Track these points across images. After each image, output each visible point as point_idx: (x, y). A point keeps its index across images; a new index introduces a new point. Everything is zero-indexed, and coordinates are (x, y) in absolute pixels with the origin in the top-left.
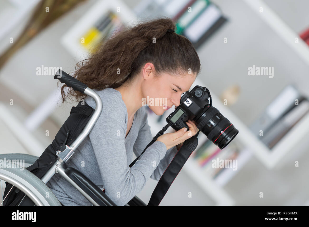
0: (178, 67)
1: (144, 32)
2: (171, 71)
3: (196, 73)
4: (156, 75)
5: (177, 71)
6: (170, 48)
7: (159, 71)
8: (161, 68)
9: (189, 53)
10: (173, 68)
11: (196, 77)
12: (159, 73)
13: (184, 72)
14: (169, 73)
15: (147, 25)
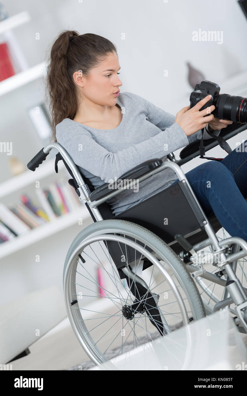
0: (97, 57)
1: (57, 55)
2: (94, 64)
3: (114, 51)
4: (86, 76)
5: (98, 61)
6: (80, 49)
7: (87, 72)
8: (86, 68)
9: (97, 41)
10: (94, 62)
11: (117, 54)
12: (87, 74)
13: (104, 56)
14: (93, 67)
15: (54, 49)
